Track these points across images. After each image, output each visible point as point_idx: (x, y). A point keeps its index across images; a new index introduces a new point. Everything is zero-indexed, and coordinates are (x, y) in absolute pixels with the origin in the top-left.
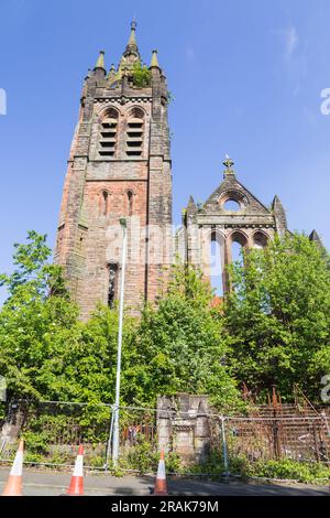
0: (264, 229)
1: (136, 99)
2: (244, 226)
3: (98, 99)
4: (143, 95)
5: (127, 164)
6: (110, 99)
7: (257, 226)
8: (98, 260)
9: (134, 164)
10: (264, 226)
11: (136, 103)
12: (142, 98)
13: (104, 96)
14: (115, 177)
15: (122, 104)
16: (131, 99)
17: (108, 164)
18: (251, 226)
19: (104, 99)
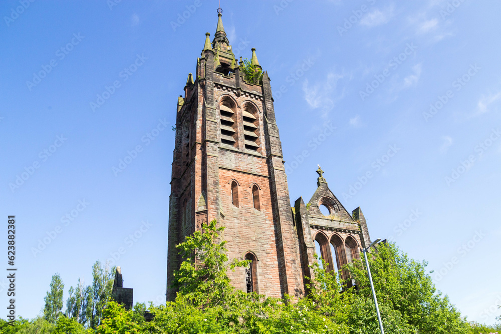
0: (353, 235)
1: (250, 94)
2: (340, 230)
3: (216, 85)
4: (254, 92)
6: (227, 88)
7: (349, 231)
8: (237, 250)
9: (256, 159)
10: (354, 232)
11: (249, 98)
12: (255, 95)
14: (241, 169)
15: (238, 95)
16: (245, 93)
17: (233, 154)
18: (345, 231)
19: (222, 86)
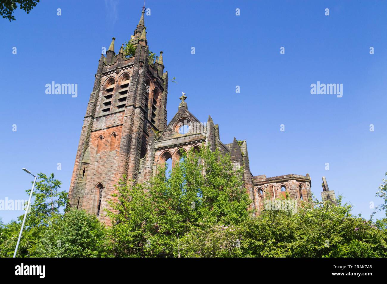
0: (198, 144)
1: (125, 67)
2: (185, 144)
3: (104, 74)
4: (130, 64)
5: (115, 115)
6: (111, 72)
7: (194, 142)
8: (92, 184)
9: (119, 114)
10: (199, 141)
11: (126, 70)
12: (129, 66)
13: (108, 70)
14: (107, 126)
15: (117, 73)
16: (122, 69)
17: (105, 118)
18: (189, 143)
19: (107, 73)
